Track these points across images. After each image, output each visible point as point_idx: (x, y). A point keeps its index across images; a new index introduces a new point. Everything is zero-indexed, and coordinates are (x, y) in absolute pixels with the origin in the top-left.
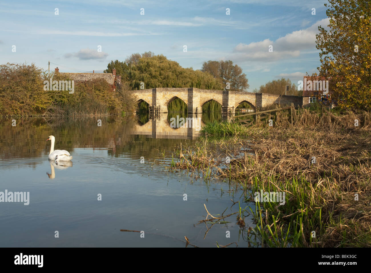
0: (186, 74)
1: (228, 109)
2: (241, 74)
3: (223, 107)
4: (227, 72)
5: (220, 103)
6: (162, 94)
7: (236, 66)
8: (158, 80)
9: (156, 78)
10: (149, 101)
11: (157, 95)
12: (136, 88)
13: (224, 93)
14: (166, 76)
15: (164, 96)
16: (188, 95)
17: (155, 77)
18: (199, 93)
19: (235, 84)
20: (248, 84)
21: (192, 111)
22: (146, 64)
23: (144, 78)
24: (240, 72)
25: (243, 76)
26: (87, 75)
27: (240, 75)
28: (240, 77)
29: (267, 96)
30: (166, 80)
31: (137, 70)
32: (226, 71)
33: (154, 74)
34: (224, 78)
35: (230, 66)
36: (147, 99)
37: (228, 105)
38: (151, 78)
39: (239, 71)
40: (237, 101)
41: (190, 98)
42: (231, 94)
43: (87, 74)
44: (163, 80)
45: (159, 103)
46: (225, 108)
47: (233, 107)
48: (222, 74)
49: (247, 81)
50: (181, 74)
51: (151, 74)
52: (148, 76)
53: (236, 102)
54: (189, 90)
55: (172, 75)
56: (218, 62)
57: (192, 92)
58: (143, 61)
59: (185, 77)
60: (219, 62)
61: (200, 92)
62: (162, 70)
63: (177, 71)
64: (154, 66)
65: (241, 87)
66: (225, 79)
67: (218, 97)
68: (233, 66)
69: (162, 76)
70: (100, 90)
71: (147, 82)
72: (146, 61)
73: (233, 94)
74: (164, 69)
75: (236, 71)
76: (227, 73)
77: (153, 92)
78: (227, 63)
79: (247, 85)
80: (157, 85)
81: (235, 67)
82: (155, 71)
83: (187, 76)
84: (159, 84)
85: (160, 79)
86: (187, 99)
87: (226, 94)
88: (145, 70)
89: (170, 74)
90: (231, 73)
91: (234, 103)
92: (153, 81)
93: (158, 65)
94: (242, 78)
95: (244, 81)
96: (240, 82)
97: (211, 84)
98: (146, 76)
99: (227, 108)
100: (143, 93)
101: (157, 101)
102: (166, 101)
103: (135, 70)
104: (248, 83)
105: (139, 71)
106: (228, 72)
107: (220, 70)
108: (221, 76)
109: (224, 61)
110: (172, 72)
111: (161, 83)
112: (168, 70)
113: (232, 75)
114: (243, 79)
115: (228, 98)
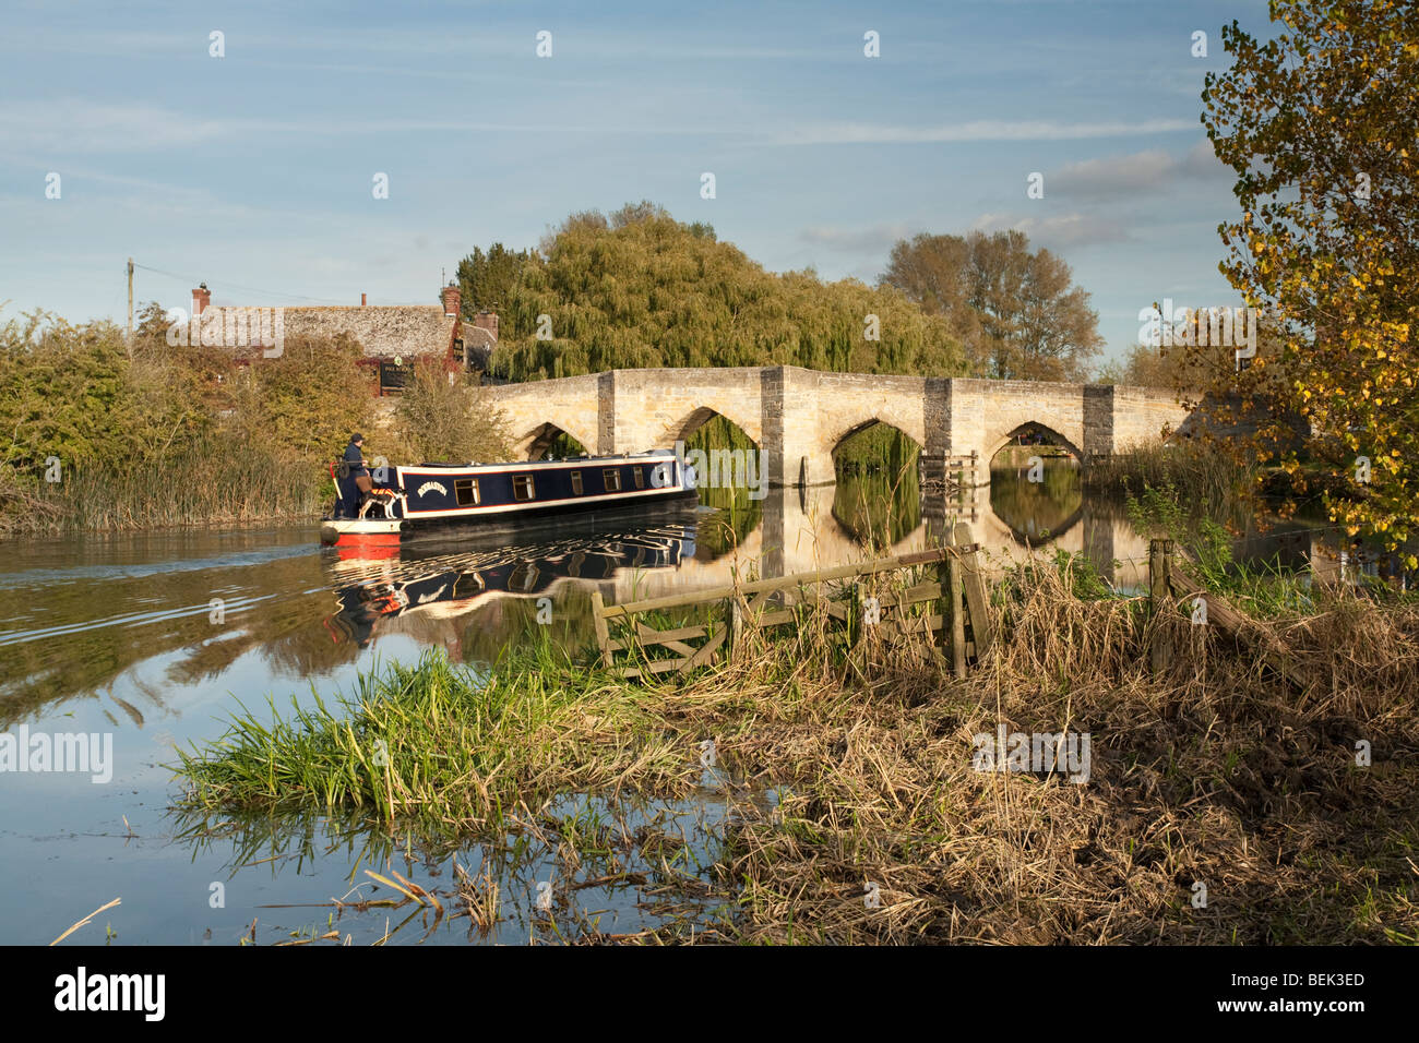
0: (775, 301)
1: (947, 463)
2: (1068, 292)
3: (925, 453)
4: (1002, 281)
5: (912, 434)
6: (642, 396)
7: (1044, 253)
8: (644, 331)
9: (633, 323)
10: (583, 434)
11: (616, 402)
12: (543, 371)
13: (929, 386)
14: (681, 316)
15: (650, 407)
16: (764, 399)
17: (627, 317)
18: (813, 392)
19: (1039, 334)
20: (1097, 334)
21: (782, 477)
22: (588, 259)
23: (578, 324)
24: (1063, 280)
25: (1074, 297)
26: (330, 316)
27: (1062, 295)
28: (1062, 303)
29: (1141, 397)
30: (680, 331)
31: (547, 289)
32: (997, 280)
33: (621, 302)
34: (988, 311)
35: (1017, 257)
36: (573, 422)
37: (947, 445)
38: (612, 322)
39: (1058, 278)
40: (993, 425)
41: (772, 414)
42: (963, 392)
43: (332, 310)
44: (664, 331)
45: (629, 441)
46: (936, 458)
47: (973, 457)
48: (979, 292)
49: (1093, 319)
50: (753, 299)
51: (608, 306)
52: (596, 313)
53: (989, 432)
54: (764, 376)
55: (709, 308)
56: (960, 240)
57: (780, 387)
58: (577, 248)
59: (773, 314)
60: (966, 239)
61: (816, 384)
62: (662, 283)
63: (732, 285)
64: (623, 268)
65: (1067, 347)
66: (992, 313)
67: (903, 408)
68: (1030, 258)
69: (660, 314)
70: (298, 393)
71: (587, 339)
72: (590, 244)
73: (973, 391)
74: (671, 281)
75: (1043, 275)
76: (1003, 289)
77: (600, 388)
78: (1002, 242)
79: (1096, 340)
80: (637, 354)
81: (1037, 260)
82: (630, 291)
83: (780, 311)
84: (647, 348)
85: (652, 327)
86: (758, 421)
87: (938, 391)
88: (585, 286)
89: (698, 301)
90: (1022, 286)
91: (982, 433)
92: (618, 336)
93: (642, 264)
94: (1073, 306)
95: (1078, 321)
96: (1063, 327)
97: (901, 343)
98: (587, 315)
99: (943, 458)
100: (557, 396)
101: (617, 430)
102: (662, 432)
103: (539, 289)
104: (1100, 330)
105: (555, 294)
106: (1006, 285)
107: (972, 274)
108: (977, 303)
109: (989, 234)
110: (711, 294)
111: (656, 345)
112: (689, 286)
113: (1027, 298)
114: (1075, 312)
115: (949, 412)
